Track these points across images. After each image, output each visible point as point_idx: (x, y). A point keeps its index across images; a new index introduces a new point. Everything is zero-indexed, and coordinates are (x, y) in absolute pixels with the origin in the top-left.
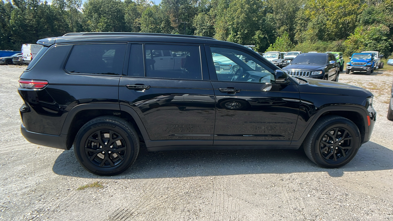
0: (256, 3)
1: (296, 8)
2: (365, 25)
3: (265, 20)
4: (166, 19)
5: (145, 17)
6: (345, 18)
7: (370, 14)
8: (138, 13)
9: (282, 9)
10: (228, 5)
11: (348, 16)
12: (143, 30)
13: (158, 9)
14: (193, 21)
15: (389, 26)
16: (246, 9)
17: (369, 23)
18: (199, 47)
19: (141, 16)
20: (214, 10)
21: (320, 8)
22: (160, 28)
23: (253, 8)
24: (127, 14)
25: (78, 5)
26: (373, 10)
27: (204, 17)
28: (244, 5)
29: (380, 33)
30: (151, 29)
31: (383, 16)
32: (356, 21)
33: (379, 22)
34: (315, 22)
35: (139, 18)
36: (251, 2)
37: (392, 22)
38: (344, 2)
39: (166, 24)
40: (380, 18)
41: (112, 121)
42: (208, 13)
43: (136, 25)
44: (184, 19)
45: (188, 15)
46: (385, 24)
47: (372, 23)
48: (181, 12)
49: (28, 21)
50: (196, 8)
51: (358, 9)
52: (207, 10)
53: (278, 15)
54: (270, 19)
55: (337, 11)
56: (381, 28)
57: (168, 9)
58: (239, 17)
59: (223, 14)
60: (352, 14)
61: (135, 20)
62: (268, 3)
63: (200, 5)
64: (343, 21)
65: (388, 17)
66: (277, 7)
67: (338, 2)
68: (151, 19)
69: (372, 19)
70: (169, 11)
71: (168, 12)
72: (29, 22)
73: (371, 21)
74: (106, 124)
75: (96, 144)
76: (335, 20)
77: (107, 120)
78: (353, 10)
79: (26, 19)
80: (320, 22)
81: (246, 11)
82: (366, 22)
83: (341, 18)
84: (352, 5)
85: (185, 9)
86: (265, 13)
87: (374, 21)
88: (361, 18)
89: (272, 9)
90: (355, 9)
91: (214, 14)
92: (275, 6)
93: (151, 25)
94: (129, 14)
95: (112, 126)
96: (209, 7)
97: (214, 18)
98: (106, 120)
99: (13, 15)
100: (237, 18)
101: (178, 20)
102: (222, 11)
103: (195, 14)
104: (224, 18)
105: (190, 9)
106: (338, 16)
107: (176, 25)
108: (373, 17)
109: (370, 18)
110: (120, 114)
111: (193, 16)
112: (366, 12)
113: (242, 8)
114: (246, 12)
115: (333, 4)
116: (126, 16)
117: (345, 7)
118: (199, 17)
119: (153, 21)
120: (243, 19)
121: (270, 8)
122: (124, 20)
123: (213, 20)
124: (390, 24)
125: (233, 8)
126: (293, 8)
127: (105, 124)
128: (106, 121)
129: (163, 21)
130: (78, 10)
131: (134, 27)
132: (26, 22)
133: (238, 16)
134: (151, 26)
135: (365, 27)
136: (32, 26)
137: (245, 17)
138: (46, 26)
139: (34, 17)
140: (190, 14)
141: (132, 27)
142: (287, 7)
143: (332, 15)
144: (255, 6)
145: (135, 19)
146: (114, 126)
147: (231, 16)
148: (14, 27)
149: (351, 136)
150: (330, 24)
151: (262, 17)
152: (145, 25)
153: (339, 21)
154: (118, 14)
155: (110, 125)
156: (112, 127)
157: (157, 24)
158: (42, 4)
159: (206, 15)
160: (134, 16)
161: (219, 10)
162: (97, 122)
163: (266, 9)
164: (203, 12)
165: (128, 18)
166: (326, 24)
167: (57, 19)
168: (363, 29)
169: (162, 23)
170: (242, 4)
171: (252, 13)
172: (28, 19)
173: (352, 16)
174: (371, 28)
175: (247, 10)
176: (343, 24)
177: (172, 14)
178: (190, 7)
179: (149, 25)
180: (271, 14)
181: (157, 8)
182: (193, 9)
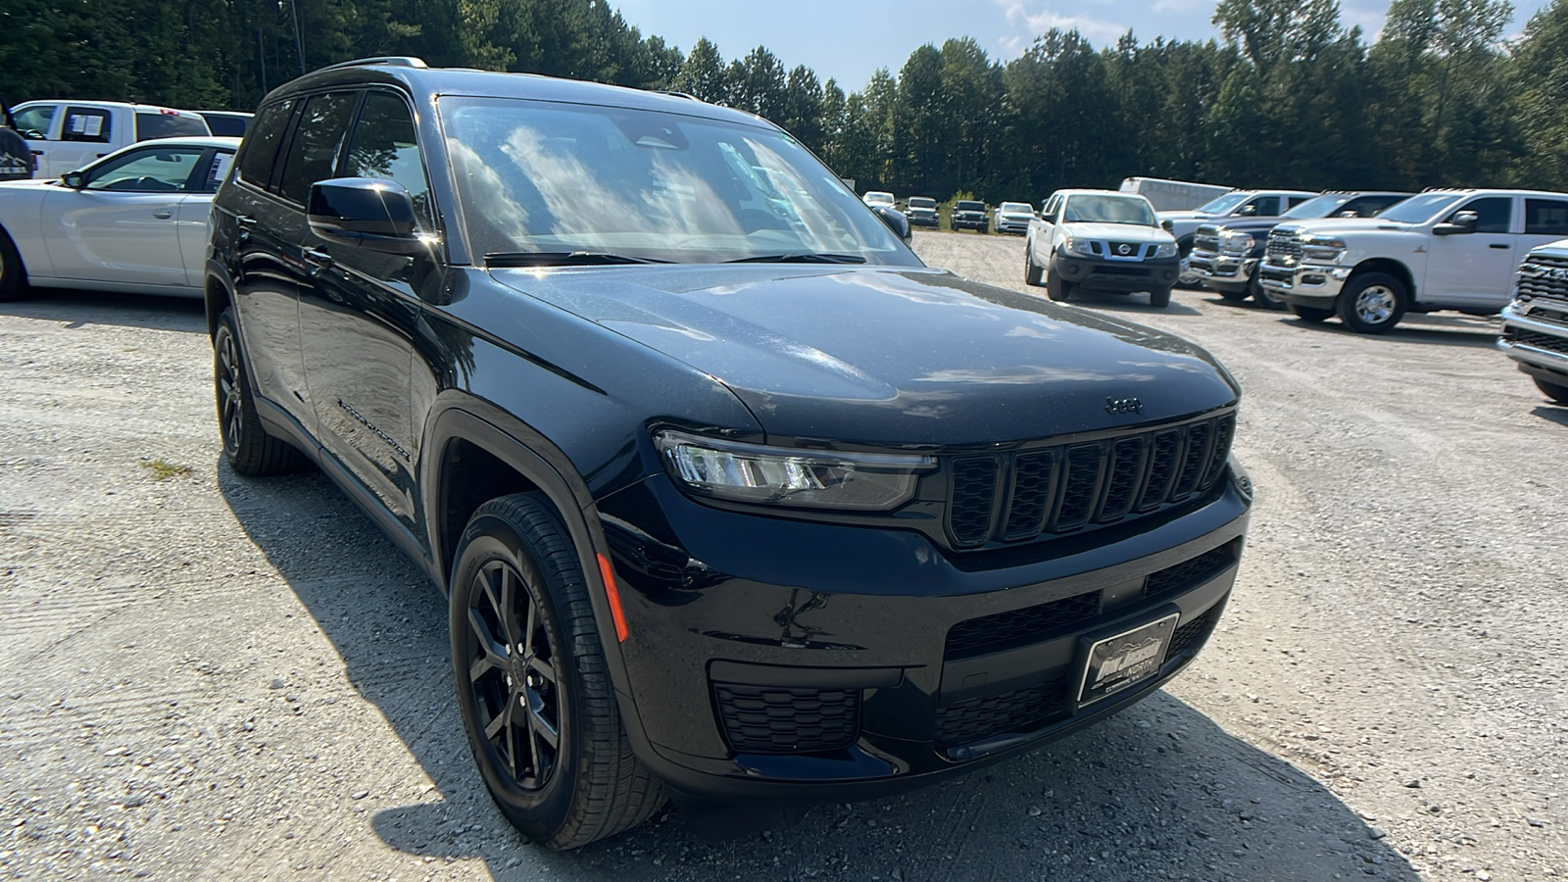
25: (1489, 26)
49: (1269, 104)
72: (1271, 110)
79: (1264, 100)
99: (1228, 88)
130: (1491, 47)
132: (1259, 110)
136: (1276, 124)
138: (1327, 123)
139: (1294, 90)
148: (1220, 127)
158: (1342, 40)
167: (1379, 93)
172: (1272, 99)
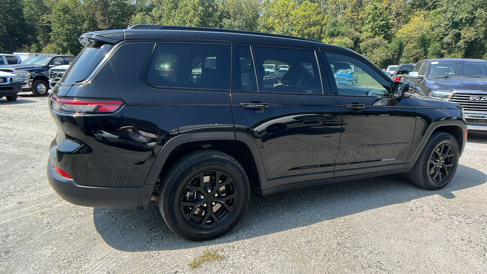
0: (211, 5)
1: (255, 14)
2: (331, 37)
3: (223, 27)
4: (90, 18)
5: (58, 13)
6: (310, 29)
7: (335, 26)
8: (46, 7)
9: (240, 15)
10: (176, 5)
11: (313, 27)
12: (56, 31)
13: (78, 3)
14: (130, 22)
15: (353, 40)
16: (199, 12)
17: (334, 35)
18: (315, 52)
19: (50, 12)
20: (157, 10)
21: (284, 16)
22: (81, 30)
23: (208, 11)
24: (26, 7)
26: (337, 22)
27: (145, 18)
28: (197, 7)
29: (346, 46)
30: (68, 31)
31: (346, 29)
32: (321, 32)
33: (343, 35)
34: (281, 32)
35: (47, 14)
36: (205, 4)
37: (355, 35)
38: (308, 11)
39: (90, 24)
40: (344, 31)
41: (221, 157)
42: (150, 14)
43: (43, 24)
44: (116, 19)
45: (122, 14)
46: (349, 37)
47: (338, 35)
48: (112, 9)
50: (132, 6)
51: (322, 20)
52: (148, 10)
53: (237, 21)
54: (228, 25)
55: (302, 21)
56: (346, 40)
57: (92, 5)
58: (192, 21)
59: (171, 15)
60: (317, 24)
61: (41, 17)
62: (224, 7)
63: (138, 3)
64: (309, 31)
65: (351, 30)
66: (235, 12)
67: (302, 10)
68: (68, 17)
69: (337, 31)
70: (94, 7)
71: (93, 9)
73: (336, 33)
74: (214, 162)
75: (192, 194)
76: (300, 30)
77: (215, 156)
78: (317, 21)
80: (286, 31)
81: (200, 14)
82: (331, 34)
83: (306, 29)
84: (317, 16)
85: (118, 6)
86: (221, 18)
87: (339, 33)
88: (326, 29)
89: (229, 14)
90: (319, 20)
91: (158, 15)
92: (232, 10)
93: (68, 24)
94: (30, 7)
95: (221, 164)
96: (152, 6)
97: (158, 20)
98: (212, 155)
100: (190, 21)
101: (109, 20)
102: (169, 13)
103: (132, 13)
104: (173, 21)
105: (125, 6)
106: (303, 26)
107: (106, 26)
108: (338, 29)
109: (335, 30)
110: (210, 146)
111: (129, 16)
112: (330, 23)
113: (195, 10)
114: (200, 16)
115: (297, 13)
116: (26, 10)
117: (309, 16)
118: (138, 18)
119: (71, 20)
120: (197, 23)
121: (226, 12)
122: (22, 15)
123: (157, 22)
124: (354, 38)
125: (184, 9)
126: (253, 15)
127: (212, 162)
128: (212, 157)
129: (86, 20)
131: (41, 27)
133: (191, 19)
134: (67, 27)
135: (331, 39)
137: (200, 22)
140: (125, 13)
141: (37, 26)
142: (245, 13)
143: (297, 24)
144: (211, 8)
145: (41, 15)
146: (224, 164)
147: (181, 18)
149: (453, 152)
150: (295, 34)
151: (219, 23)
152: (58, 24)
153: (305, 32)
154: (12, 7)
155: (219, 163)
156: (222, 166)
157: (76, 24)
159: (147, 16)
160: (40, 11)
161: (165, 11)
162: (200, 161)
163: (222, 13)
164: (142, 11)
165: (29, 13)
166: (292, 34)
168: (329, 41)
169: (85, 23)
170: (194, 6)
171: (207, 17)
173: (317, 27)
174: (337, 41)
175: (202, 13)
176: (309, 35)
177: (100, 12)
178: (124, 3)
179: (65, 25)
180: (229, 20)
181: (76, 2)
182: (129, 7)
